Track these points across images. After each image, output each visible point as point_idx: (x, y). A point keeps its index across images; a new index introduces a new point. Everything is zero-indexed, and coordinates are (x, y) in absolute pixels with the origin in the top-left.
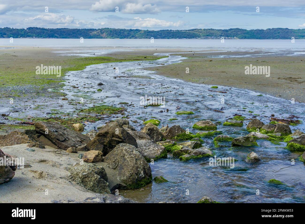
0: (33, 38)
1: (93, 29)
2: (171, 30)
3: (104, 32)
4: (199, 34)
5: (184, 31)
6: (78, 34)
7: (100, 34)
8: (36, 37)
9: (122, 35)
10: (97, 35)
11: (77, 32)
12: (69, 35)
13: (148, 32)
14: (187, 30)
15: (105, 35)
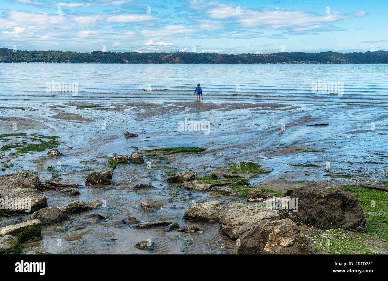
0: (98, 63)
1: (165, 53)
2: (253, 54)
3: (176, 57)
4: (286, 58)
5: (268, 55)
6: (148, 59)
7: (172, 59)
8: (101, 62)
9: (197, 60)
10: (169, 60)
11: (147, 56)
12: (138, 59)
13: (227, 57)
14: (271, 54)
15: (177, 59)
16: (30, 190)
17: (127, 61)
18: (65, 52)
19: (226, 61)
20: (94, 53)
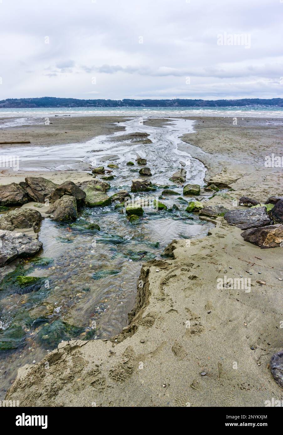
1: (168, 100)
2: (226, 100)
3: (176, 102)
12: (151, 104)
14: (238, 100)
15: (176, 104)
16: (100, 192)
17: (144, 105)
18: (106, 100)
19: (208, 105)
20: (124, 100)
